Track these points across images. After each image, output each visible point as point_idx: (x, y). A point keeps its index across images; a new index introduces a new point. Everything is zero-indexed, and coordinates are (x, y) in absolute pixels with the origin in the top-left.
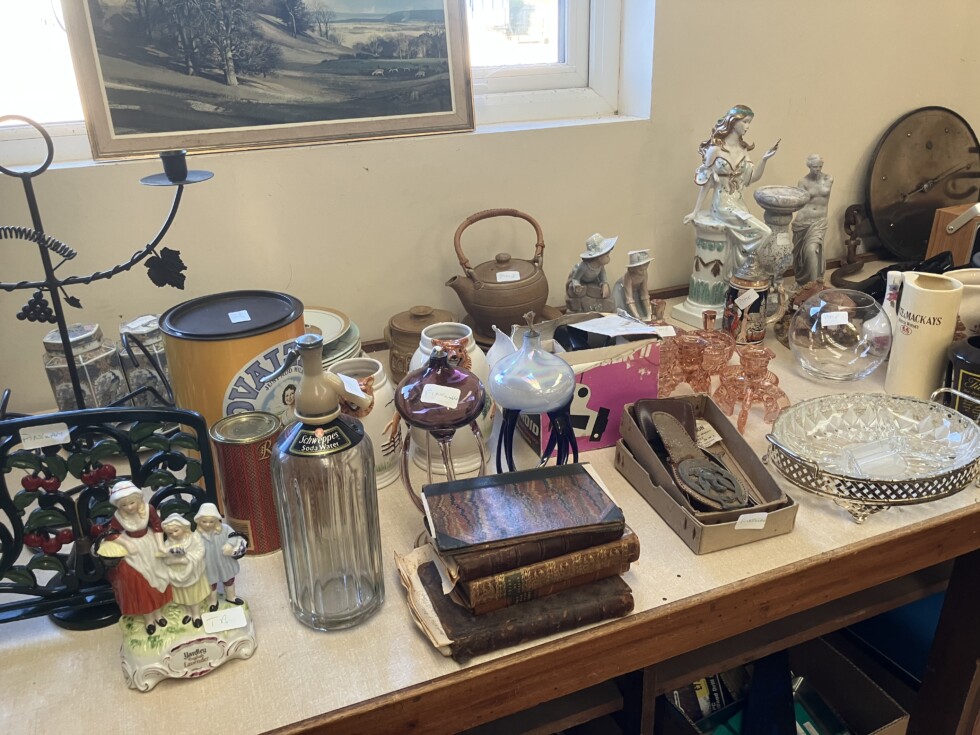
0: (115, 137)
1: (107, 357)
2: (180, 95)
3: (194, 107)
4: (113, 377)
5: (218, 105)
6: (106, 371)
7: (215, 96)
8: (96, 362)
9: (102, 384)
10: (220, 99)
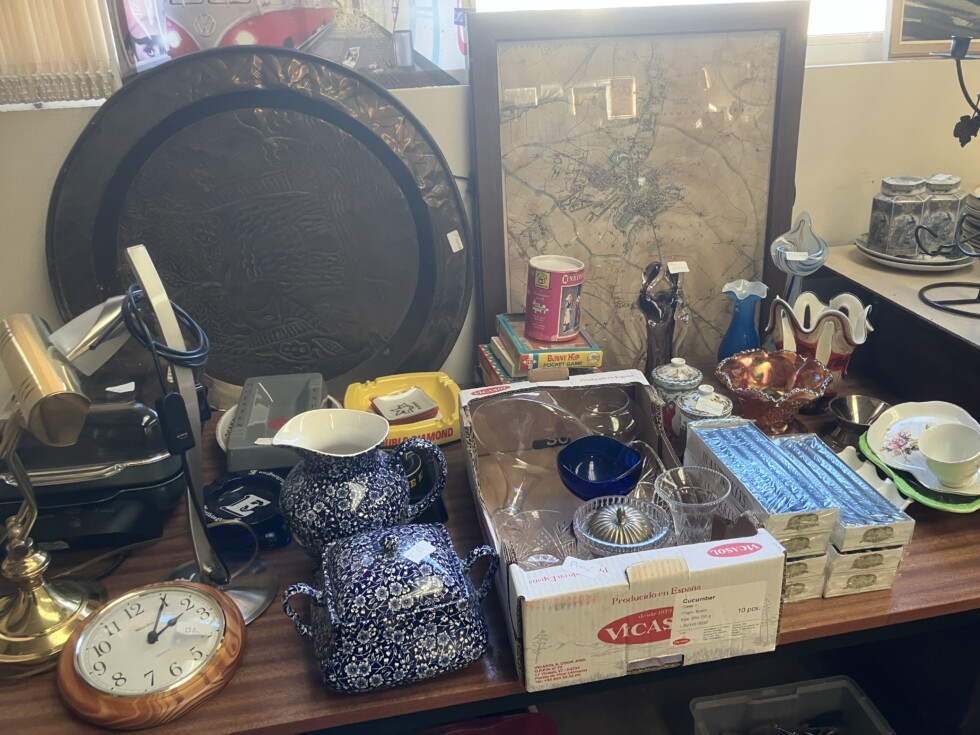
0: (901, 43)
1: (914, 204)
2: (948, 12)
3: (954, 21)
4: (911, 220)
5: (970, 21)
6: (907, 213)
7: (970, 14)
8: (904, 204)
9: (900, 221)
10: (972, 17)
